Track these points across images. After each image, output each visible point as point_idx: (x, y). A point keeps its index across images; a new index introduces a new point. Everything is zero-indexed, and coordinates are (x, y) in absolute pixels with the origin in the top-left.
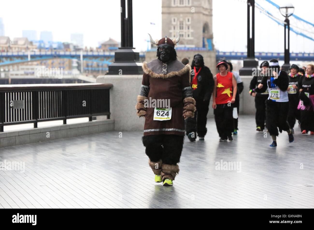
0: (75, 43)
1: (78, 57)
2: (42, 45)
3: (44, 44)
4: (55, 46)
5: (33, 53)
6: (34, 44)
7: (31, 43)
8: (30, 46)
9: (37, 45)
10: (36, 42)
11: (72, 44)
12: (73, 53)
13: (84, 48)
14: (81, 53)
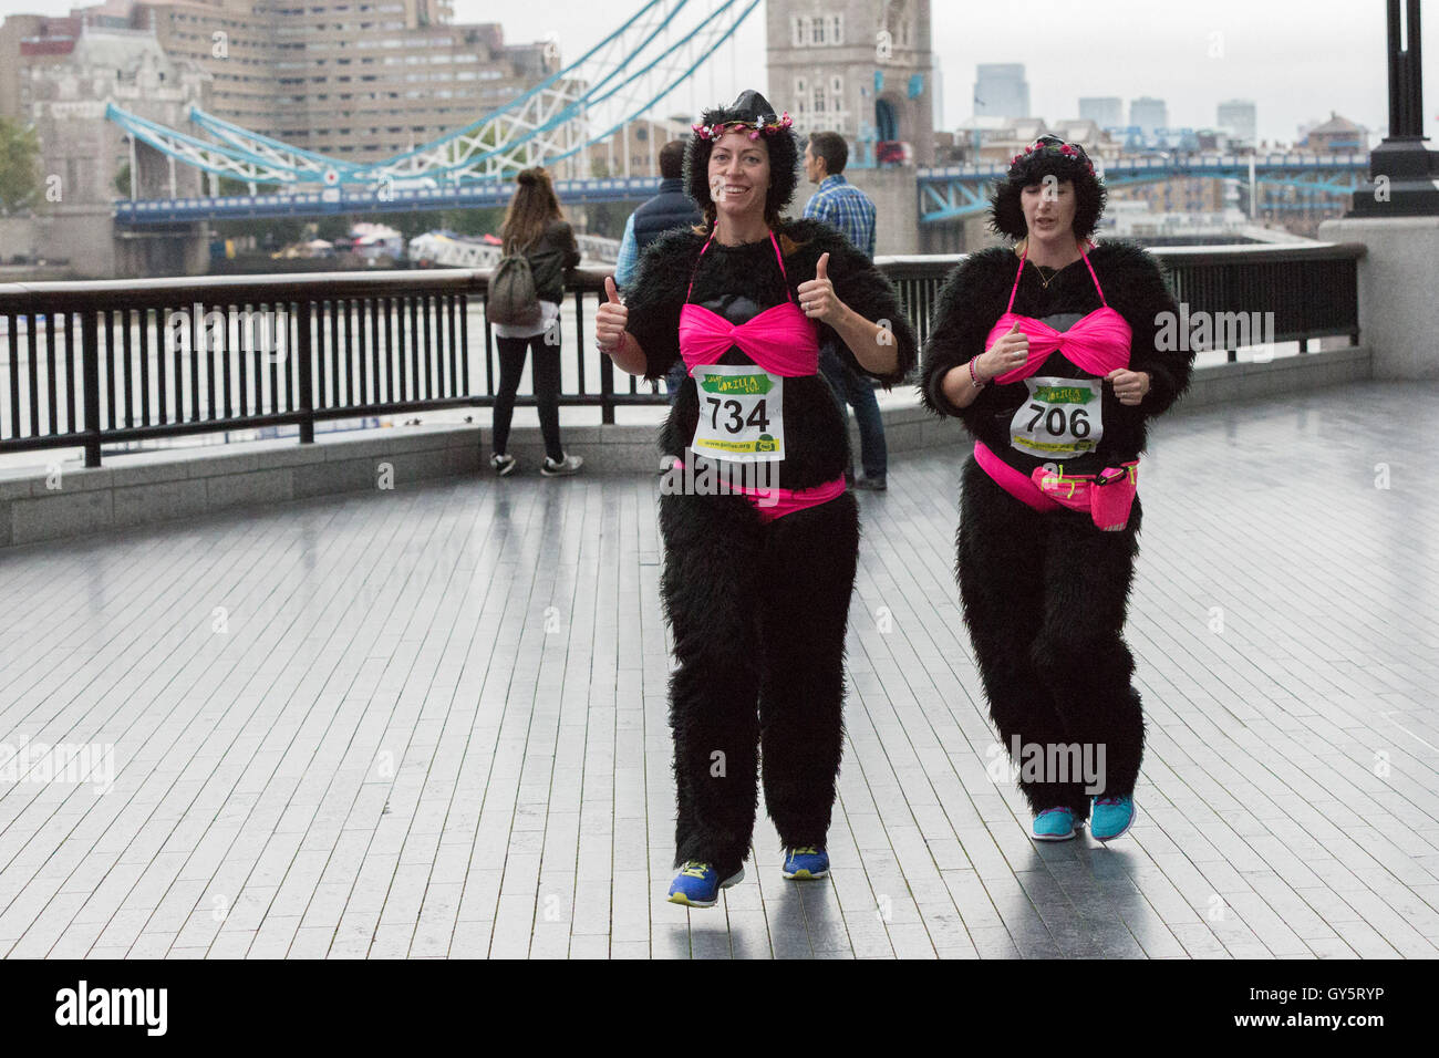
0: (1231, 131)
1: (1242, 172)
2: (1138, 140)
3: (1143, 137)
4: (1174, 142)
5: (1112, 165)
6: (1114, 138)
7: (1106, 135)
8: (1101, 146)
9: (1124, 139)
10: (1120, 133)
11: (1223, 134)
12: (1229, 161)
13: (1257, 144)
14: (1251, 162)
